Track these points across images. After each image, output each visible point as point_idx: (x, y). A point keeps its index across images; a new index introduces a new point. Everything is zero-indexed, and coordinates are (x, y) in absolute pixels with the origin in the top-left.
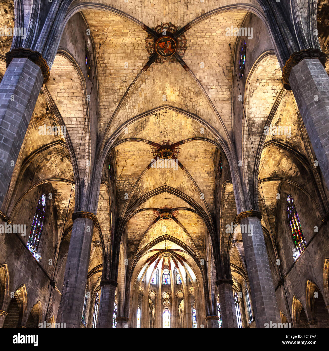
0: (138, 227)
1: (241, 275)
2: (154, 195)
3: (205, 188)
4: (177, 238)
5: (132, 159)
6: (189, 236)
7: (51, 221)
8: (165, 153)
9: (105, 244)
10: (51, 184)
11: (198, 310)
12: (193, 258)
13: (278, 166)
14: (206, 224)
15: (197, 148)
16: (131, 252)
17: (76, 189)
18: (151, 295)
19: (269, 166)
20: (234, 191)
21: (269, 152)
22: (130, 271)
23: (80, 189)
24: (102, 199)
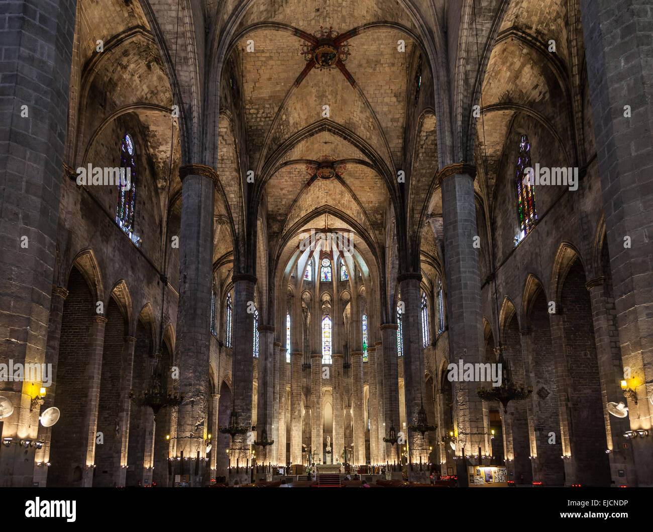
0: (284, 191)
1: (435, 267)
2: (306, 137)
3: (390, 124)
4: (343, 210)
5: (269, 67)
6: (362, 207)
7: (147, 181)
8: (325, 55)
9: (234, 219)
10: (138, 116)
11: (370, 318)
12: (366, 242)
13: (514, 83)
14: (389, 188)
15: (380, 45)
16: (274, 233)
17: (179, 124)
18: (304, 296)
19: (499, 81)
20: (438, 128)
21: (503, 53)
22: (274, 263)
23: (186, 124)
24: (224, 143)
